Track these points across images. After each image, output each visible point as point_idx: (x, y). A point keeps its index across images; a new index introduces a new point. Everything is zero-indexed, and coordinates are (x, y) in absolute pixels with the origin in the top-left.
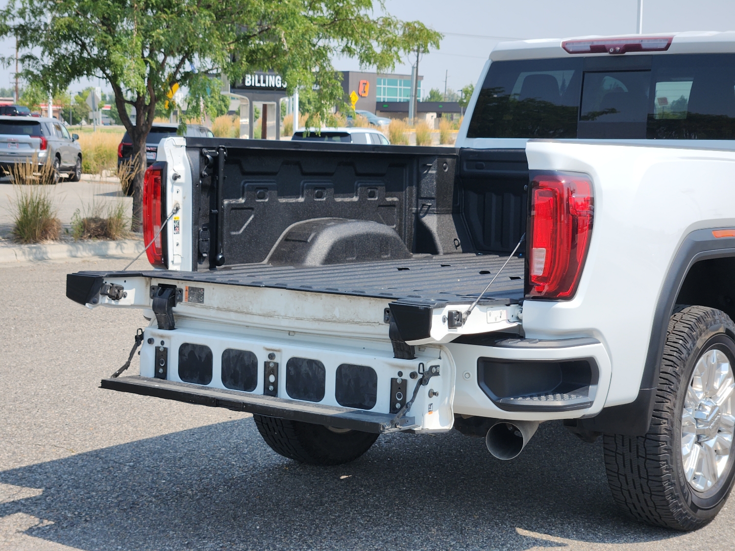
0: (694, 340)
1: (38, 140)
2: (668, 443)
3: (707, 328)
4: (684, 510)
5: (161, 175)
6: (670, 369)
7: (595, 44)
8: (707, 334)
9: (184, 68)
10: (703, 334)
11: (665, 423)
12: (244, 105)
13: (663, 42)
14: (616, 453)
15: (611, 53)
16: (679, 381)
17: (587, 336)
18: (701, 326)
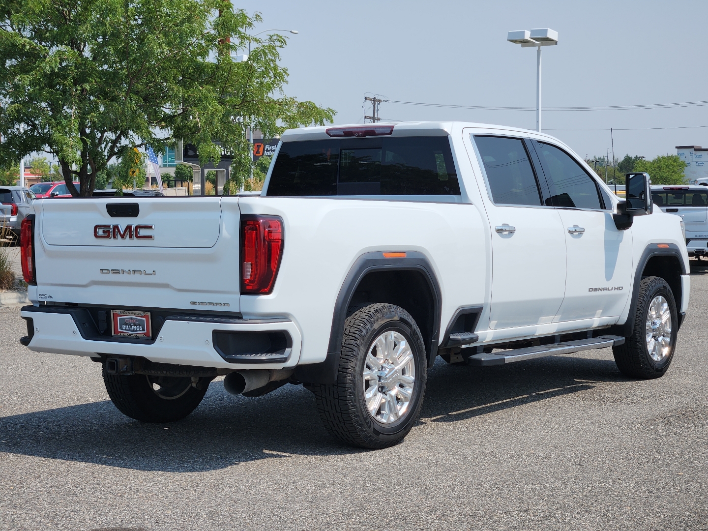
0: (372, 324)
1: (9, 206)
2: (352, 389)
3: (383, 316)
4: (369, 433)
5: (32, 223)
6: (353, 342)
7: (347, 130)
8: (383, 320)
9: (120, 144)
10: (379, 320)
11: (349, 376)
12: (197, 172)
13: (388, 129)
14: (322, 397)
15: (356, 136)
16: (359, 350)
17: (284, 317)
18: (378, 315)
